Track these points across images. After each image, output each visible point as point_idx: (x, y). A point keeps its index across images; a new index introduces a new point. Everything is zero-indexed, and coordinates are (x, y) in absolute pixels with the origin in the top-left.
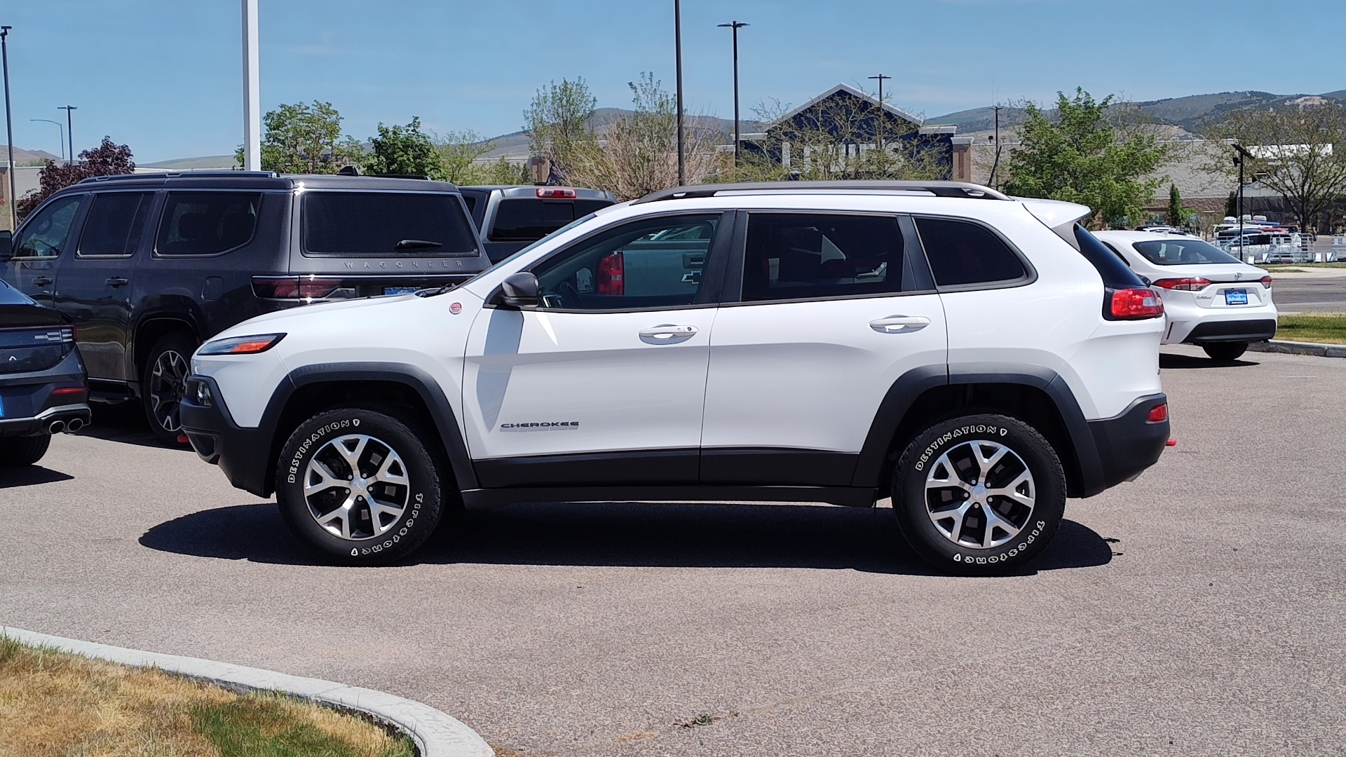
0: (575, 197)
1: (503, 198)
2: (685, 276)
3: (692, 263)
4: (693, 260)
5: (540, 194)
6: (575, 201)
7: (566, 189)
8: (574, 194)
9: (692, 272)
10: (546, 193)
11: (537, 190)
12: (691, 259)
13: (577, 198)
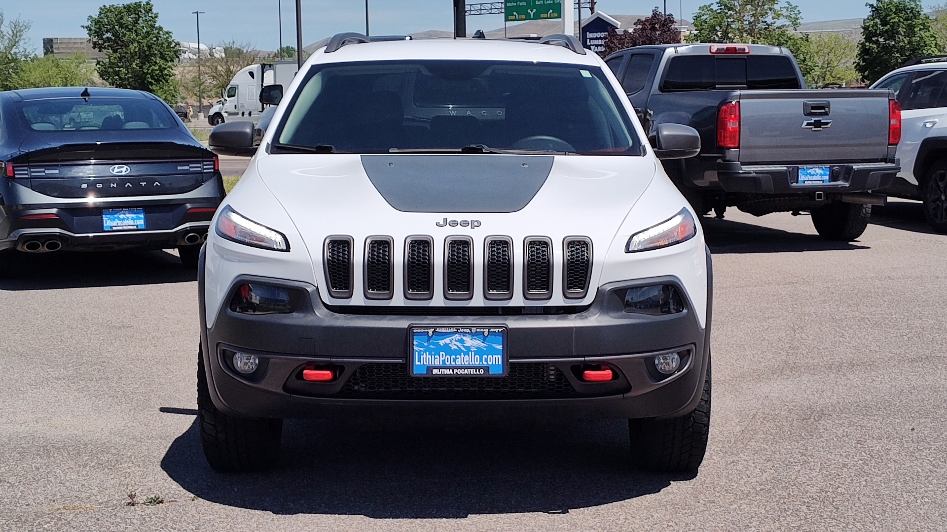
0: (748, 53)
1: (677, 55)
2: (805, 123)
3: (813, 111)
4: (813, 108)
5: (712, 51)
6: (747, 56)
7: (739, 46)
8: (747, 51)
9: (813, 119)
10: (718, 49)
11: (710, 47)
12: (812, 107)
13: (750, 54)
